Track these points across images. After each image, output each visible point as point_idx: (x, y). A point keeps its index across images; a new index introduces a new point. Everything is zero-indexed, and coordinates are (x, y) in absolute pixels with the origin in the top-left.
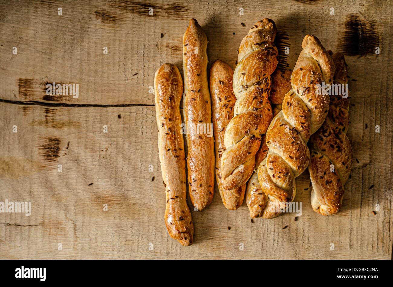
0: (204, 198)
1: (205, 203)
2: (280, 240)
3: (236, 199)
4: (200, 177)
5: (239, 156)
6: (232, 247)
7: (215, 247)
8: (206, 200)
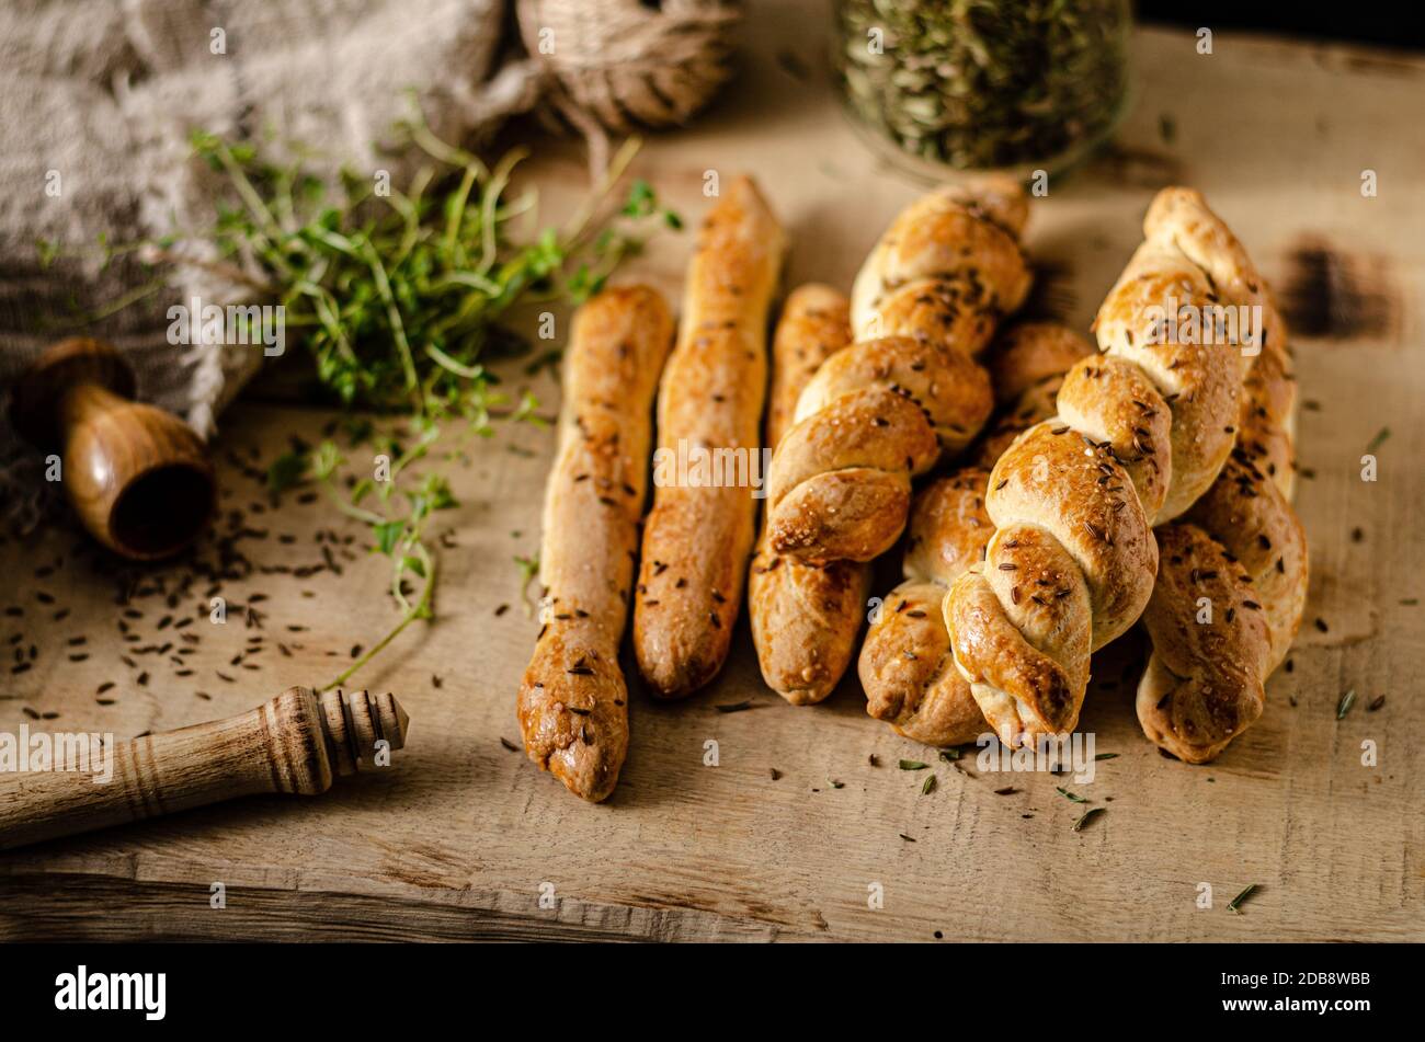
0: (687, 627)
1: (690, 648)
2: (984, 829)
3: (812, 629)
4: (684, 555)
5: (842, 421)
6: (779, 834)
7: (706, 825)
8: (693, 637)
